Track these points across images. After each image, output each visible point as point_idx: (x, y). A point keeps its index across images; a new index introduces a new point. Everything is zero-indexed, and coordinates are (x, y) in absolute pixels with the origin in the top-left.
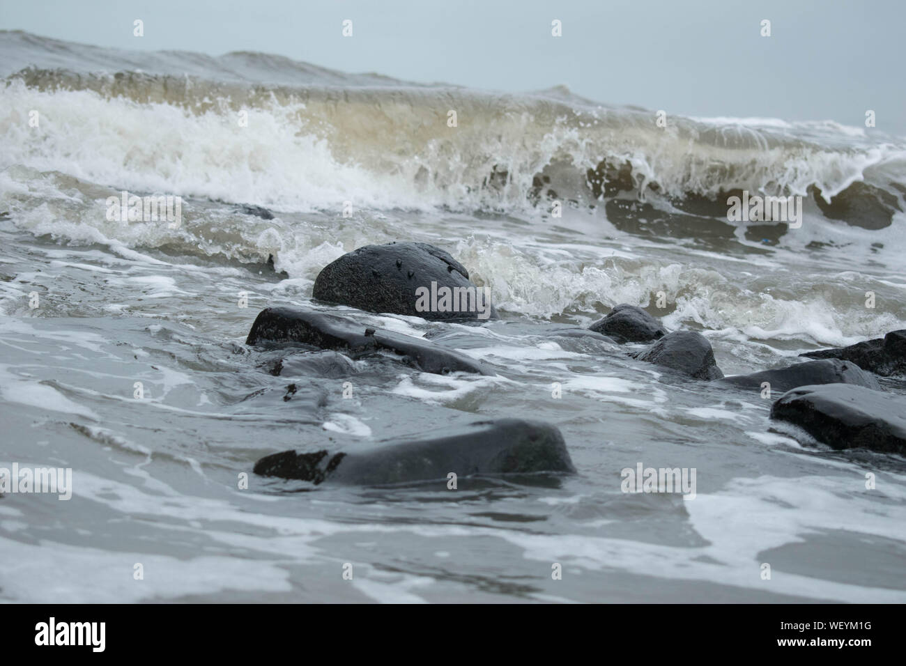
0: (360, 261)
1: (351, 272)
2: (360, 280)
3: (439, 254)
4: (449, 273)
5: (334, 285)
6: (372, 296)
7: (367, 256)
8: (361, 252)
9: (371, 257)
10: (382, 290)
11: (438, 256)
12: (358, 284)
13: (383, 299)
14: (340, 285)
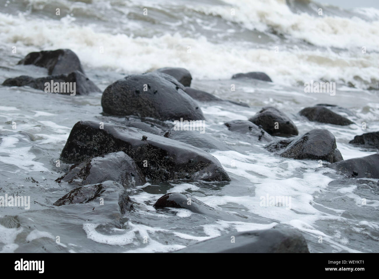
0: (127, 84)
1: (122, 90)
2: (128, 94)
3: (170, 79)
4: (176, 90)
5: (113, 97)
6: (134, 103)
7: (132, 81)
8: (128, 79)
9: (134, 81)
10: (140, 100)
11: (170, 80)
12: (126, 96)
13: (141, 106)
14: (116, 97)
